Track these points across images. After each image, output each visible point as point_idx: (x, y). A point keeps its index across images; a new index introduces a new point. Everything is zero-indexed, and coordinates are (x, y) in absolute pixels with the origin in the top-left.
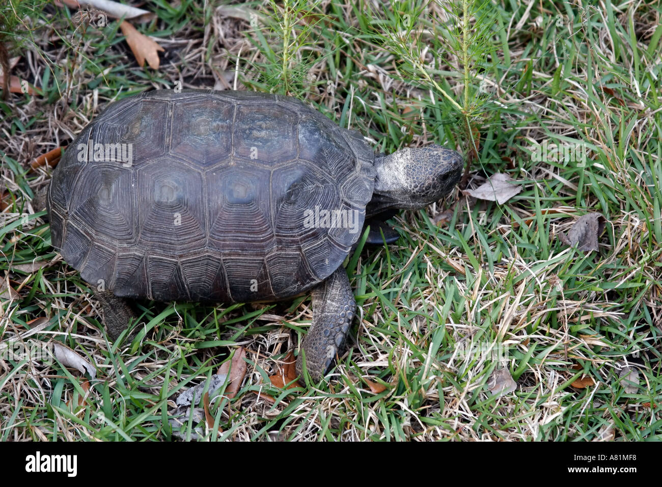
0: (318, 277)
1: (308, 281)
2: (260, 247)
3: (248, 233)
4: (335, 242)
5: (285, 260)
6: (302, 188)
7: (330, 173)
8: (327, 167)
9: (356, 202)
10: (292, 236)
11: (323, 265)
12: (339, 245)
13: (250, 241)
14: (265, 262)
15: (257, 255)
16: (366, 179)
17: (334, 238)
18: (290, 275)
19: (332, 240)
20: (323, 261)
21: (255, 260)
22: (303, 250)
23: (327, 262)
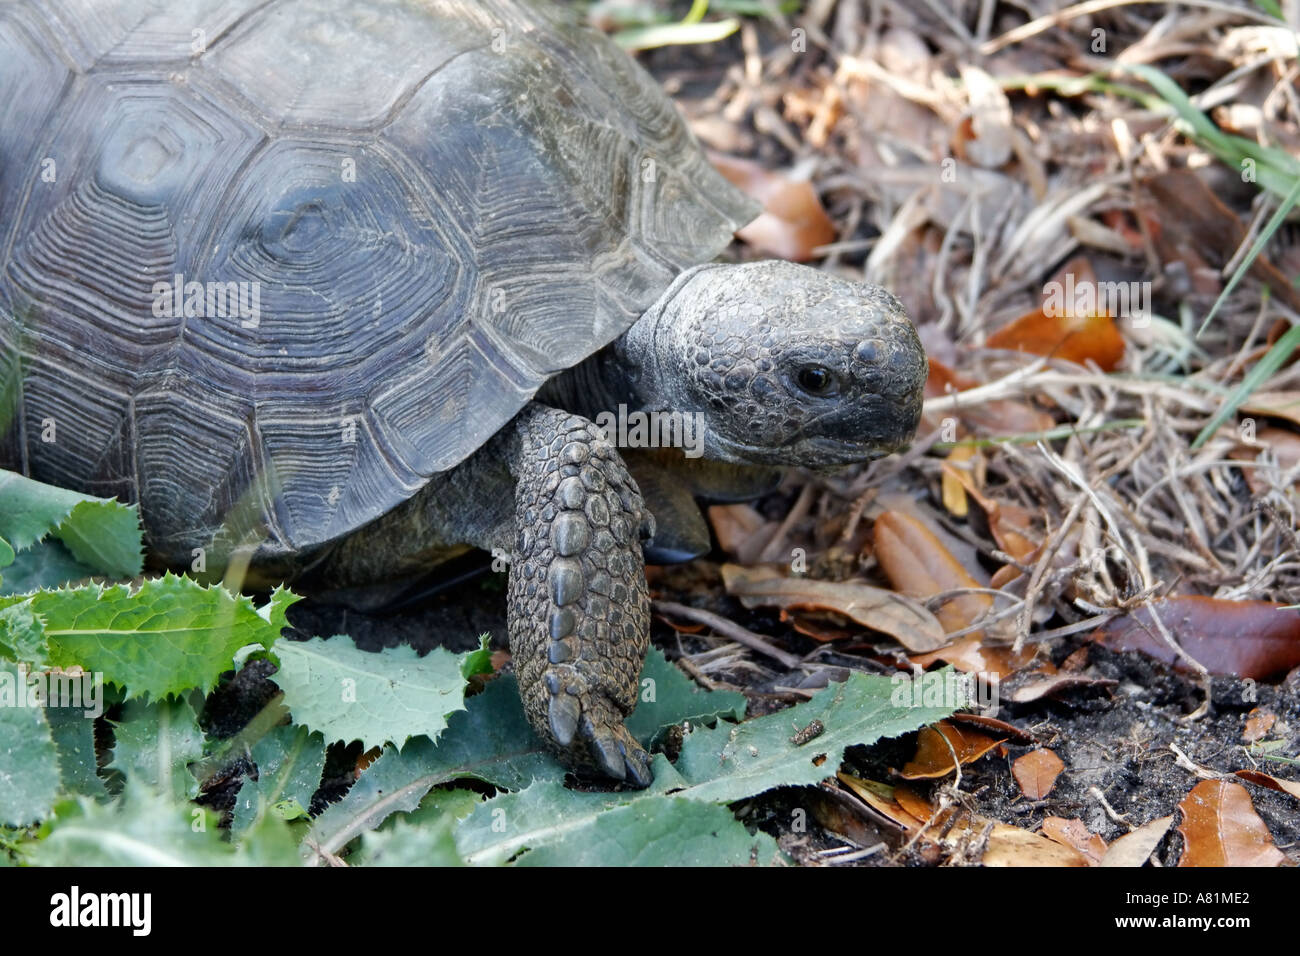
0: (286, 535)
1: (253, 532)
2: (127, 356)
3: (112, 300)
4: (382, 445)
5: (191, 431)
6: (338, 224)
7: (467, 223)
8: (465, 201)
9: (522, 351)
10: (233, 360)
11: (317, 502)
12: (391, 459)
13: (106, 327)
14: (132, 411)
15: (112, 379)
16: (607, 303)
17: (385, 430)
18: (196, 486)
19: (377, 432)
20: (323, 488)
21: (103, 394)
22: (258, 423)
23: (334, 494)
